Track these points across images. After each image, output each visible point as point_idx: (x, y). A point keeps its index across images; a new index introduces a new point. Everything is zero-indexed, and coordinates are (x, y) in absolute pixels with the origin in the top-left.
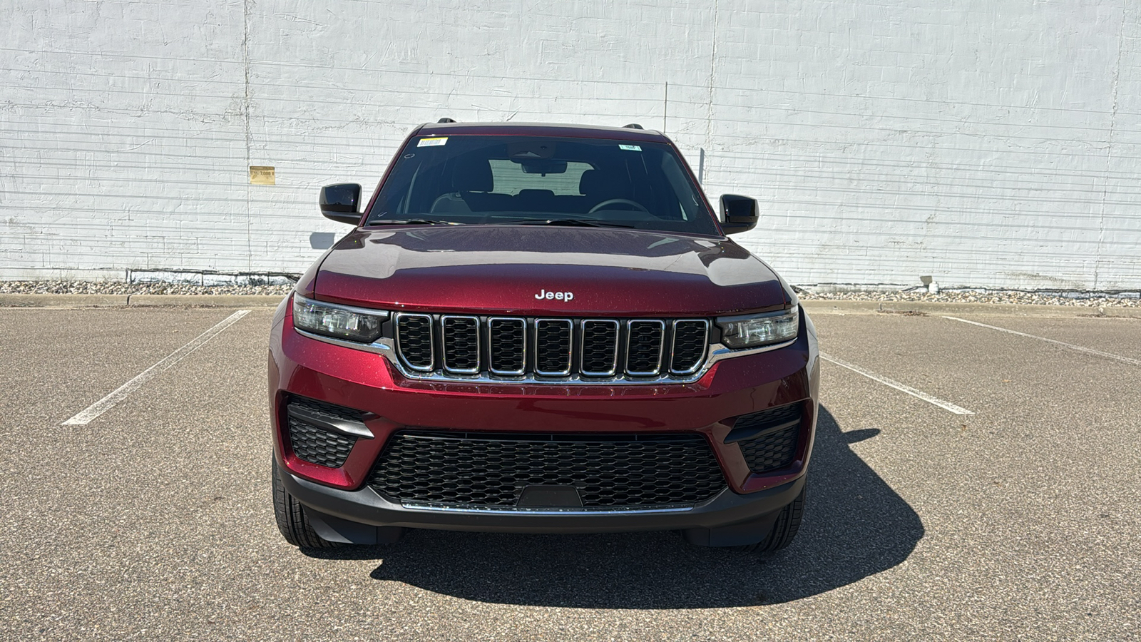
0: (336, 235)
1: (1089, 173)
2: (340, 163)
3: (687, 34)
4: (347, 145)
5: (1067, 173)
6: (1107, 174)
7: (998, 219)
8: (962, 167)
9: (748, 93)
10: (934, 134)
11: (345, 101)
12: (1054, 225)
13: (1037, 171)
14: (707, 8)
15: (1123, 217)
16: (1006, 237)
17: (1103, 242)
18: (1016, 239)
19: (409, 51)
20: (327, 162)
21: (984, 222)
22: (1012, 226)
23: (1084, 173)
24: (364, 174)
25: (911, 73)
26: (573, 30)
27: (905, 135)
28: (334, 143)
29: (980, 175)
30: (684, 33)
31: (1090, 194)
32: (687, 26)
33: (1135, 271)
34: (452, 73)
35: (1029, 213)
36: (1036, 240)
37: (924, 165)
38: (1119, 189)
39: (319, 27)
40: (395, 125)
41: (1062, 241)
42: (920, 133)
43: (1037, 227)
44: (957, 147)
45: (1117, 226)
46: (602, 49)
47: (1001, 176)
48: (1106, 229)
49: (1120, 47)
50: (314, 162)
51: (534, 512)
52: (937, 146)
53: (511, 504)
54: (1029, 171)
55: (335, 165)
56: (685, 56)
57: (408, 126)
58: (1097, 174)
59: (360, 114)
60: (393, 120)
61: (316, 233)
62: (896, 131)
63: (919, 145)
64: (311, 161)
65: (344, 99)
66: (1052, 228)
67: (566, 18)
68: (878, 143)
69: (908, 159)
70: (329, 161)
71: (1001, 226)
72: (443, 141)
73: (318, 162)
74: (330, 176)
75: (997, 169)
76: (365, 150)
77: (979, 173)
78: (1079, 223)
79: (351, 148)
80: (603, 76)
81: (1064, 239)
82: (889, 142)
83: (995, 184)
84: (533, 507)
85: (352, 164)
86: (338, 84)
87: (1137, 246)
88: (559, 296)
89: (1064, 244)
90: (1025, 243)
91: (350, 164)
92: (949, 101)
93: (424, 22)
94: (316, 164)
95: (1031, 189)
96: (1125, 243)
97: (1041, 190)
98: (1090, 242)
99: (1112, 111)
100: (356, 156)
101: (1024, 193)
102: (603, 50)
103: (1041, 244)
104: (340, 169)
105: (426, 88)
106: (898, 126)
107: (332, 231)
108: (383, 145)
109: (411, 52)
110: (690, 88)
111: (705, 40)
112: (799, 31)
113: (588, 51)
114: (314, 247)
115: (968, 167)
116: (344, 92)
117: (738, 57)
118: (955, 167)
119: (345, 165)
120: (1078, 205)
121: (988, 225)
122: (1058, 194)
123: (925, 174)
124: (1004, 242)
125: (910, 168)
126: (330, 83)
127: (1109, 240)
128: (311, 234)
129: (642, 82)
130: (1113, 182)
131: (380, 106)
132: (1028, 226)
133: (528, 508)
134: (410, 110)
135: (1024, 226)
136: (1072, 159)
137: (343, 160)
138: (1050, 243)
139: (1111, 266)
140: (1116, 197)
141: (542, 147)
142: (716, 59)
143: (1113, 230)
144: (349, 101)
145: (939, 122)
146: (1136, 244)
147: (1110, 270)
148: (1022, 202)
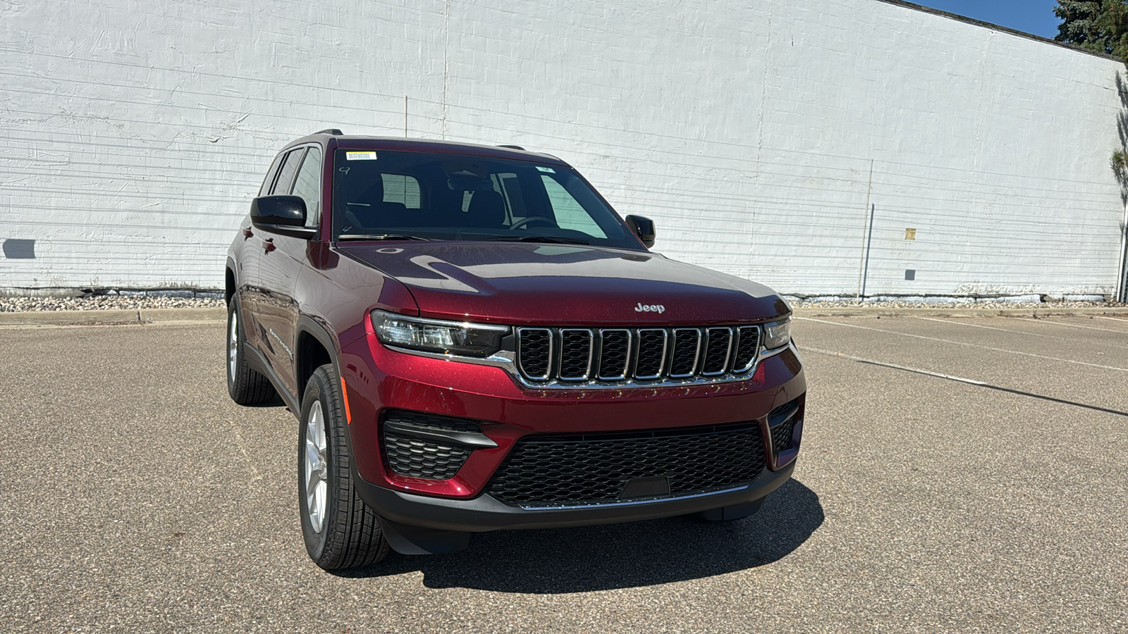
0: (37, 242)
1: (743, 198)
2: (40, 161)
3: (420, 50)
4: (50, 141)
5: (727, 196)
6: (755, 198)
7: (679, 235)
8: (652, 190)
9: (477, 113)
10: (630, 160)
11: (47, 92)
12: (718, 240)
13: (706, 194)
14: (438, 28)
15: (766, 234)
16: (685, 250)
17: (753, 255)
18: (692, 252)
19: (126, 42)
20: (24, 159)
21: (668, 237)
22: (689, 241)
23: (739, 197)
24: (72, 173)
25: (611, 105)
26: (308, 35)
27: (607, 160)
28: (34, 138)
29: (665, 197)
30: (417, 49)
31: (743, 214)
32: (420, 43)
33: (776, 278)
34: (176, 69)
35: (701, 230)
36: (706, 253)
37: (623, 187)
38: (763, 211)
39: (15, 7)
40: (109, 121)
41: (725, 254)
42: (619, 159)
43: (707, 242)
44: (647, 172)
45: (762, 241)
46: (338, 57)
47: (680, 199)
48: (755, 244)
49: (764, 93)
50: (9, 158)
51: (635, 503)
52: (632, 170)
53: (614, 497)
54: (700, 194)
55: (35, 163)
56: (419, 72)
57: (124, 123)
58: (749, 198)
59: (66, 107)
60: (106, 115)
61: (10, 240)
62: (600, 156)
63: (618, 169)
64: (5, 158)
65: (46, 89)
66: (717, 242)
67: (300, 22)
68: (587, 166)
69: (610, 181)
70: (27, 157)
71: (681, 240)
72: (372, 156)
73: (13, 159)
74: (28, 176)
75: (678, 192)
76: (72, 146)
77: (664, 195)
78: (736, 238)
79: (55, 144)
80: (339, 84)
81: (726, 252)
82: (596, 166)
83: (676, 205)
84: (633, 498)
85: (56, 162)
86: (38, 72)
87: (777, 258)
88: (653, 308)
89: (726, 256)
90: (699, 255)
91: (53, 162)
92: (641, 131)
93: (143, 12)
94: (10, 161)
95: (702, 210)
96: (768, 255)
97: (709, 211)
98: (744, 254)
99: (759, 146)
100: (62, 153)
101: (697, 213)
102: (339, 59)
103: (709, 256)
104: (41, 167)
105: (146, 83)
106: (602, 152)
107: (31, 238)
108: (95, 142)
109: (128, 43)
110: (425, 103)
111: (436, 59)
112: (521, 59)
113: (323, 58)
114: (8, 256)
115: (656, 190)
116: (47, 82)
117: (468, 78)
118: (646, 189)
119: (47, 164)
120: (735, 223)
121: (671, 240)
122: (721, 214)
123: (623, 195)
124: (684, 255)
125: (612, 190)
126: (29, 71)
127: (757, 253)
128: (4, 241)
129: (378, 93)
130: (759, 205)
131: (90, 99)
132: (700, 241)
133: (629, 499)
134: (126, 105)
135: (697, 241)
136: (731, 186)
137: (44, 158)
138: (716, 256)
139: (758, 274)
140: (762, 218)
141: (474, 166)
142: (448, 77)
143: (760, 244)
144: (52, 92)
145: (634, 150)
146: (776, 255)
147: (759, 277)
148: (695, 220)
